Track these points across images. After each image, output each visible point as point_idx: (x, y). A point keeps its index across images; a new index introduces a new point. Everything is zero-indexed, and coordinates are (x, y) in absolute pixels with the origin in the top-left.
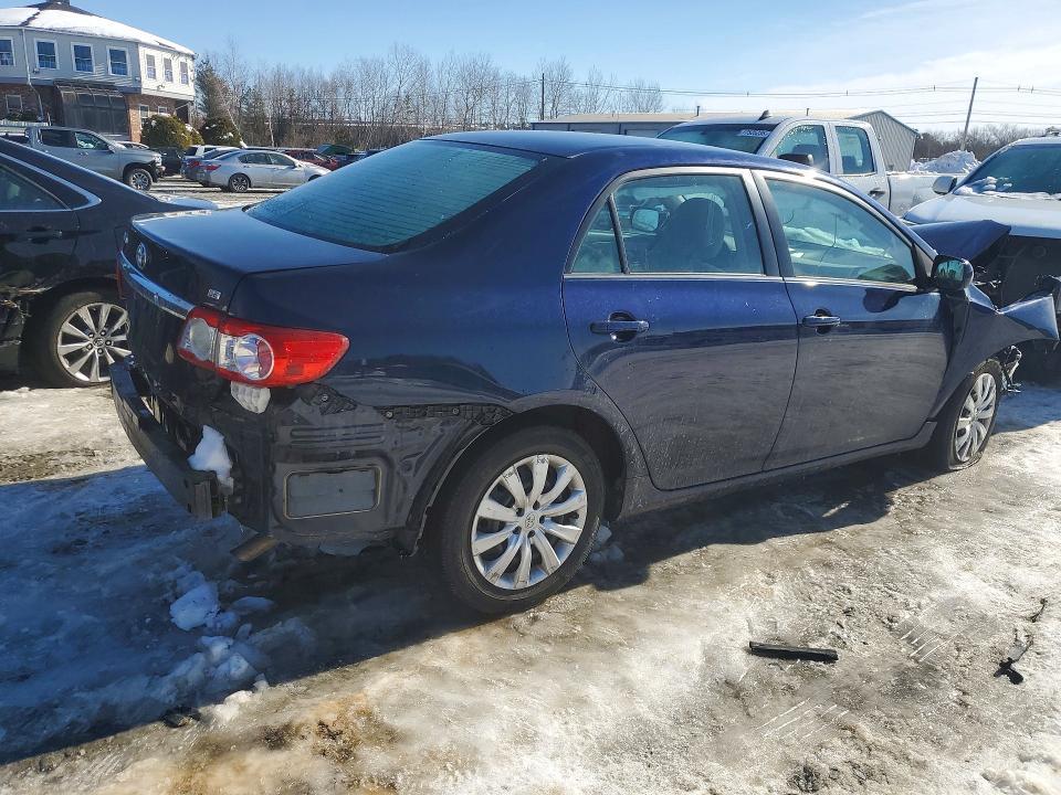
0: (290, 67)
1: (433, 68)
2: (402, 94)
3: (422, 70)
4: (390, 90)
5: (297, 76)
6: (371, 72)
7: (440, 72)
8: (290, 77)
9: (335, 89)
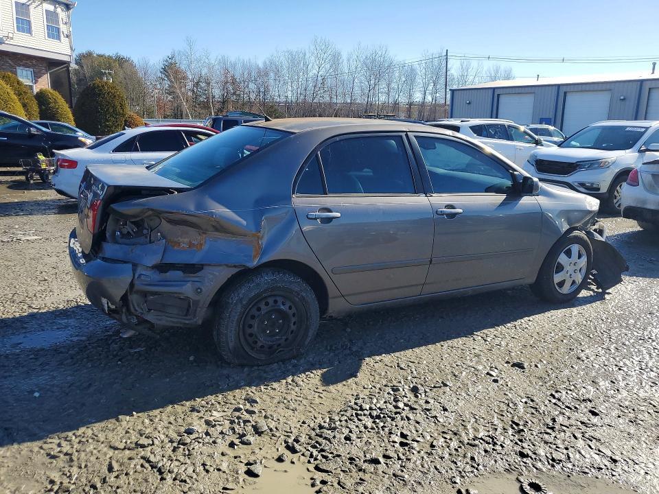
0: (233, 59)
1: (344, 56)
2: (320, 78)
3: (336, 58)
4: (311, 74)
5: (239, 66)
6: (296, 62)
7: (348, 60)
8: (234, 66)
9: (267, 74)
